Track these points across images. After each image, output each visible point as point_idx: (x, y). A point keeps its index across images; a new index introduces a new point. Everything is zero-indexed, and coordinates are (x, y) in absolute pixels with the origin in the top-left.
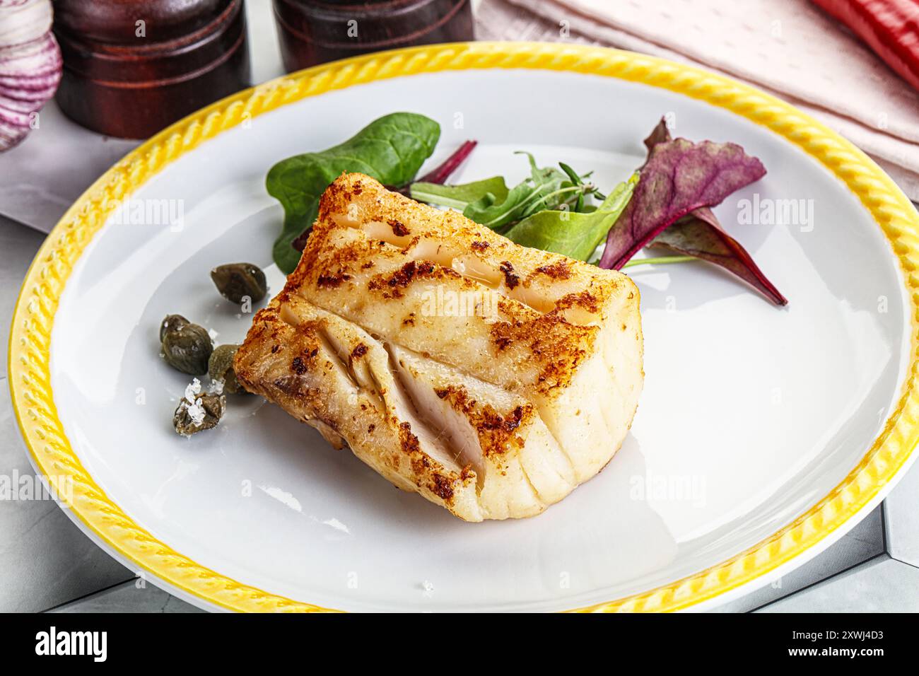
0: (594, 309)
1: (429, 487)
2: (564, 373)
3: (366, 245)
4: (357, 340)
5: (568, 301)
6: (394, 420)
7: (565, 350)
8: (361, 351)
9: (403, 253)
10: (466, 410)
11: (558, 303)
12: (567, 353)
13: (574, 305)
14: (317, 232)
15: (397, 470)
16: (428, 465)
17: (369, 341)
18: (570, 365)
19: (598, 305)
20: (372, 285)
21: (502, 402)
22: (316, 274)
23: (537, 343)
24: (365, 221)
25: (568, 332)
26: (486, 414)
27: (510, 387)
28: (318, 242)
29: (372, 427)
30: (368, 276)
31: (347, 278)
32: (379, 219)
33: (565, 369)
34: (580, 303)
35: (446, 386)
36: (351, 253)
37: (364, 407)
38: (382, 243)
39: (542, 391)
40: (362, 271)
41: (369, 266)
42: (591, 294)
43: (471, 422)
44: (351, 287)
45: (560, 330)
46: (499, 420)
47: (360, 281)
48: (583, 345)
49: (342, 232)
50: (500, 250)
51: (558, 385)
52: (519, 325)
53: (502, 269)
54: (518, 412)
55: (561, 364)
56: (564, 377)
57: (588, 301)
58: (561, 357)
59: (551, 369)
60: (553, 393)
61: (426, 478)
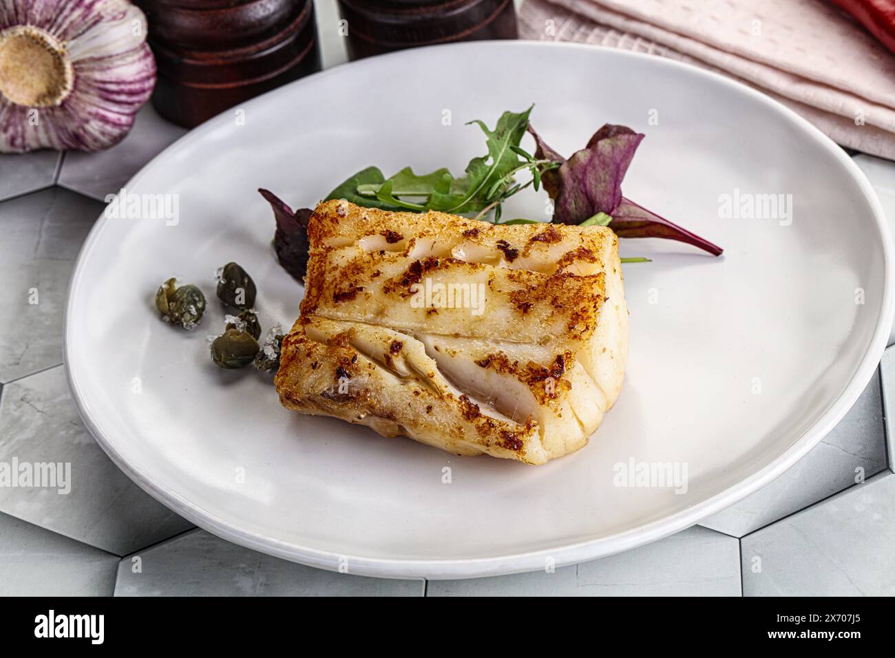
0: (593, 260)
1: (499, 444)
2: (589, 317)
3: (368, 258)
4: (389, 339)
5: (569, 258)
6: (450, 396)
7: (582, 298)
8: (397, 347)
9: (405, 255)
10: (511, 371)
11: (560, 262)
12: (586, 300)
13: (575, 261)
14: (317, 259)
15: (462, 438)
16: (493, 426)
17: (401, 337)
18: (592, 309)
19: (596, 255)
20: (387, 290)
21: (542, 357)
22: (329, 293)
23: (555, 299)
24: (359, 238)
25: (580, 283)
26: (531, 369)
27: (544, 342)
28: (321, 266)
29: (429, 409)
30: (379, 283)
31: (361, 289)
32: (373, 233)
33: (589, 314)
34: (580, 257)
35: (486, 356)
36: (356, 268)
37: (417, 393)
38: (382, 252)
39: (575, 337)
40: (372, 280)
41: (378, 274)
42: (586, 248)
43: (520, 380)
44: (368, 297)
45: (570, 283)
46: (544, 371)
47: (373, 288)
48: (597, 290)
49: (341, 252)
50: (491, 233)
51: (587, 328)
52: (533, 288)
53: (499, 247)
54: (559, 360)
55: (584, 311)
56: (590, 320)
57: (585, 254)
58: (582, 305)
59: (576, 317)
60: (584, 336)
61: (493, 437)
